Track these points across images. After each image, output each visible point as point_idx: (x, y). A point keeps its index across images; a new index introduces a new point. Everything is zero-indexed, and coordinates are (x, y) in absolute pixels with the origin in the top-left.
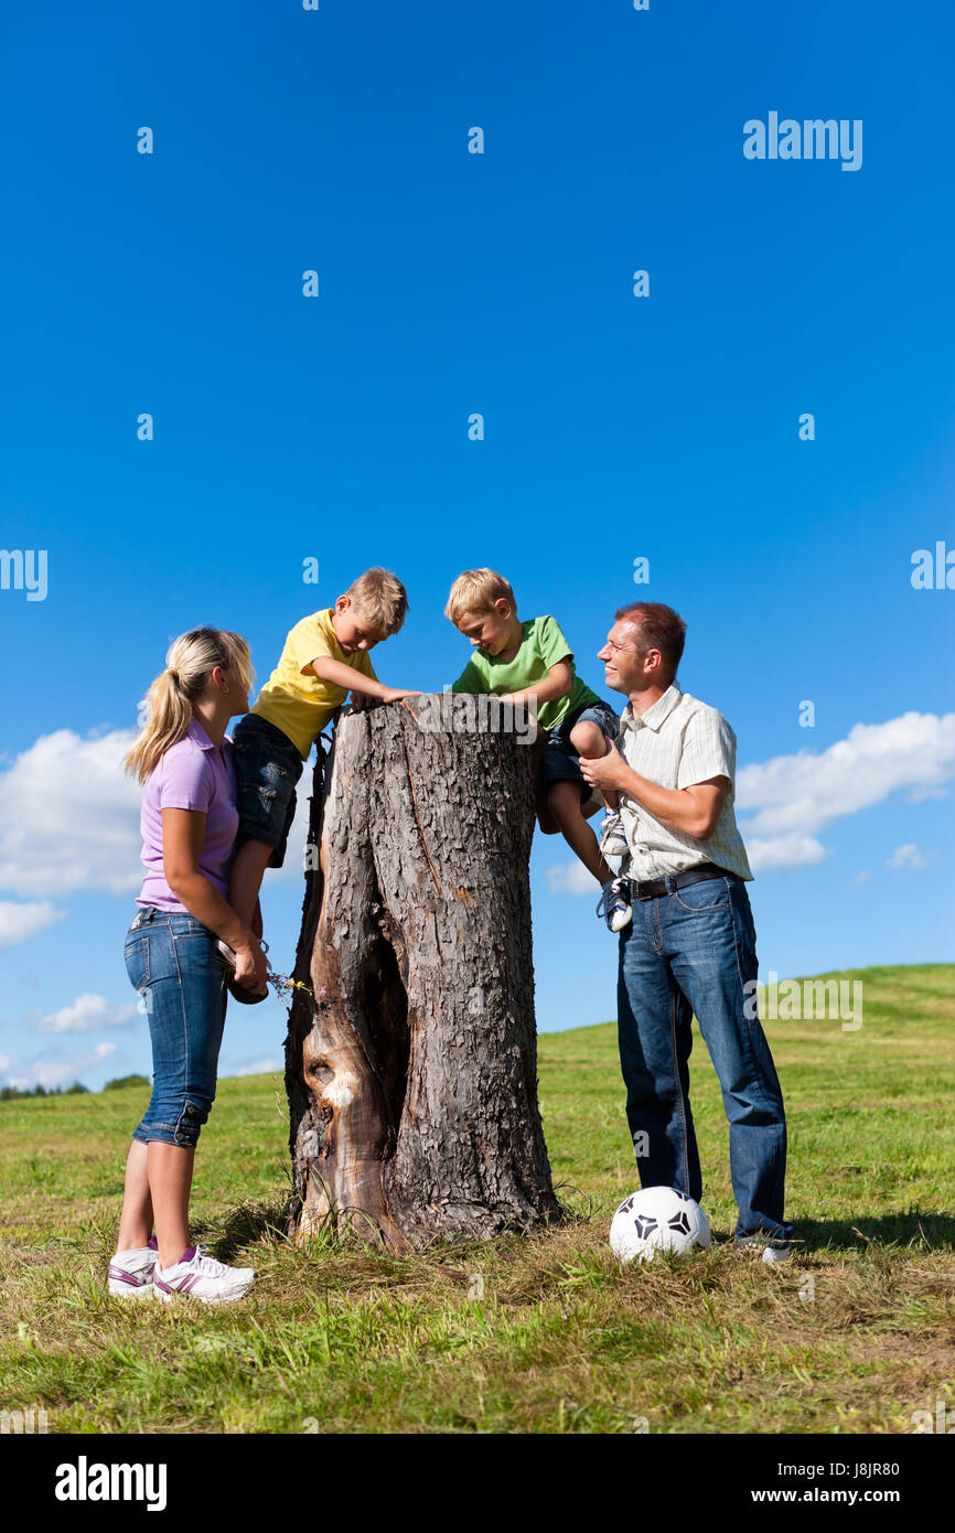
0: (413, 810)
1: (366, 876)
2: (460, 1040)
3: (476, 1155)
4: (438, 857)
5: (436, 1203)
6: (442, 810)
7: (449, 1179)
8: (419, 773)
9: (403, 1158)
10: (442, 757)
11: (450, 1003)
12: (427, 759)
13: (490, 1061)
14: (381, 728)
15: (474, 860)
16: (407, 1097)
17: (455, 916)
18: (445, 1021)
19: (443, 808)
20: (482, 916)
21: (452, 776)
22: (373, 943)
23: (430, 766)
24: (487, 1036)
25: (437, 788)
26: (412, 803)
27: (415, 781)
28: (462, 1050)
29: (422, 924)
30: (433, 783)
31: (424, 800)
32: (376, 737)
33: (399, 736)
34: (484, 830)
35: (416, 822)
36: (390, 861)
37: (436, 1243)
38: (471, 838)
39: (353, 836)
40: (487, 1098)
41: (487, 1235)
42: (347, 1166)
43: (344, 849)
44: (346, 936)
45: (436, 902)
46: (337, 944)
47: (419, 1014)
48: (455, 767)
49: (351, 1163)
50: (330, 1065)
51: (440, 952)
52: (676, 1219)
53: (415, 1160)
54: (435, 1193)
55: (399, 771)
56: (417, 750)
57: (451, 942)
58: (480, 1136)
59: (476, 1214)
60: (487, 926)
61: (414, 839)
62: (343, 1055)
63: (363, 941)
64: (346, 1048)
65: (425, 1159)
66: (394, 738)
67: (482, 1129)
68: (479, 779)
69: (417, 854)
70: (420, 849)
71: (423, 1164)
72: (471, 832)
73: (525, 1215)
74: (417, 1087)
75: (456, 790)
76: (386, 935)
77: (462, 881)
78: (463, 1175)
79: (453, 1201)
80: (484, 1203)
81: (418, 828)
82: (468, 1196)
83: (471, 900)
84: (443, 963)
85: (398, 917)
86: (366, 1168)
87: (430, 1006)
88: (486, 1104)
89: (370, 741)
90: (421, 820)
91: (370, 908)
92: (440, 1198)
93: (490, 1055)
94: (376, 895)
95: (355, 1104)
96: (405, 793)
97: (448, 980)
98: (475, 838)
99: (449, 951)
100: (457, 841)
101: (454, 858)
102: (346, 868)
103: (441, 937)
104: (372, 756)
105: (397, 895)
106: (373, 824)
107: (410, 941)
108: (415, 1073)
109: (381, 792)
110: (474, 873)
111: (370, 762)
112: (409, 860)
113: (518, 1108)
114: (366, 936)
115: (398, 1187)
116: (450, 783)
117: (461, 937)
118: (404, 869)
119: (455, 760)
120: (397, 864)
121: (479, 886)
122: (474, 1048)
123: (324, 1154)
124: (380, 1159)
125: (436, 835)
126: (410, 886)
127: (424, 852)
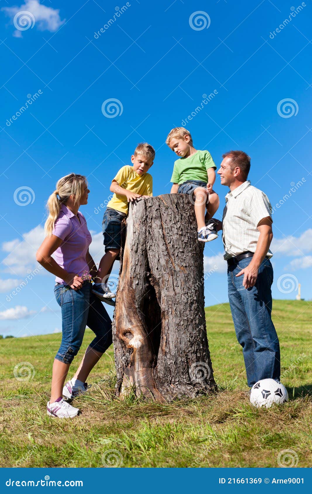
0: (164, 237)
1: (144, 262)
2: (182, 323)
3: (188, 366)
4: (173, 255)
5: (174, 384)
6: (175, 237)
7: (178, 375)
8: (166, 223)
9: (159, 367)
10: (175, 217)
11: (178, 309)
12: (169, 218)
13: (193, 331)
14: (151, 206)
15: (187, 256)
16: (161, 344)
17: (180, 277)
18: (176, 316)
19: (175, 236)
20: (190, 277)
21: (179, 224)
22: (147, 287)
23: (170, 221)
24: (192, 322)
25: (173, 229)
26: (163, 234)
27: (165, 226)
28: (183, 327)
29: (167, 280)
30: (172, 227)
31: (168, 233)
32: (149, 210)
33: (158, 209)
34: (190, 244)
35: (165, 242)
36: (155, 256)
37: (175, 399)
38: (186, 247)
39: (140, 247)
40: (192, 344)
41: (193, 396)
42: (139, 370)
43: (136, 252)
44: (138, 284)
45: (173, 271)
46: (134, 287)
47: (166, 313)
48: (180, 221)
49: (140, 369)
50: (132, 332)
51: (174, 290)
52: (277, 391)
53: (165, 368)
54: (173, 380)
55: (158, 222)
56: (165, 215)
57: (178, 286)
58: (189, 359)
59: (189, 388)
60: (192, 281)
61: (164, 248)
62: (137, 328)
63: (144, 286)
64: (138, 326)
65: (169, 367)
66: (156, 210)
67: (190, 356)
68: (188, 226)
69: (166, 253)
70: (166, 251)
71: (168, 369)
72: (186, 245)
73: (206, 388)
74: (165, 341)
75: (180, 229)
76: (152, 284)
77: (182, 264)
78: (183, 373)
79: (180, 383)
80: (191, 384)
81: (166, 244)
82: (185, 381)
83: (186, 271)
84: (176, 294)
85: (158, 277)
86: (147, 371)
87: (170, 310)
88: (191, 347)
89: (146, 211)
90: (167, 241)
91: (146, 274)
92: (175, 382)
93: (193, 328)
94: (148, 269)
95: (142, 347)
96: (160, 230)
97: (177, 300)
98: (187, 248)
99: (178, 290)
100: (181, 249)
101: (180, 255)
102: (137, 259)
103: (175, 285)
104: (147, 217)
105: (157, 269)
106: (148, 242)
107: (162, 286)
108: (164, 335)
109: (150, 230)
110: (187, 261)
111: (146, 219)
112: (162, 256)
113: (203, 348)
114: (145, 284)
115: (159, 378)
116: (178, 227)
117: (182, 285)
118: (161, 259)
119: (180, 218)
120: (157, 257)
121: (189, 265)
122: (187, 326)
123: (130, 365)
124: (151, 367)
125: (173, 247)
126: (163, 265)
127: (168, 253)
